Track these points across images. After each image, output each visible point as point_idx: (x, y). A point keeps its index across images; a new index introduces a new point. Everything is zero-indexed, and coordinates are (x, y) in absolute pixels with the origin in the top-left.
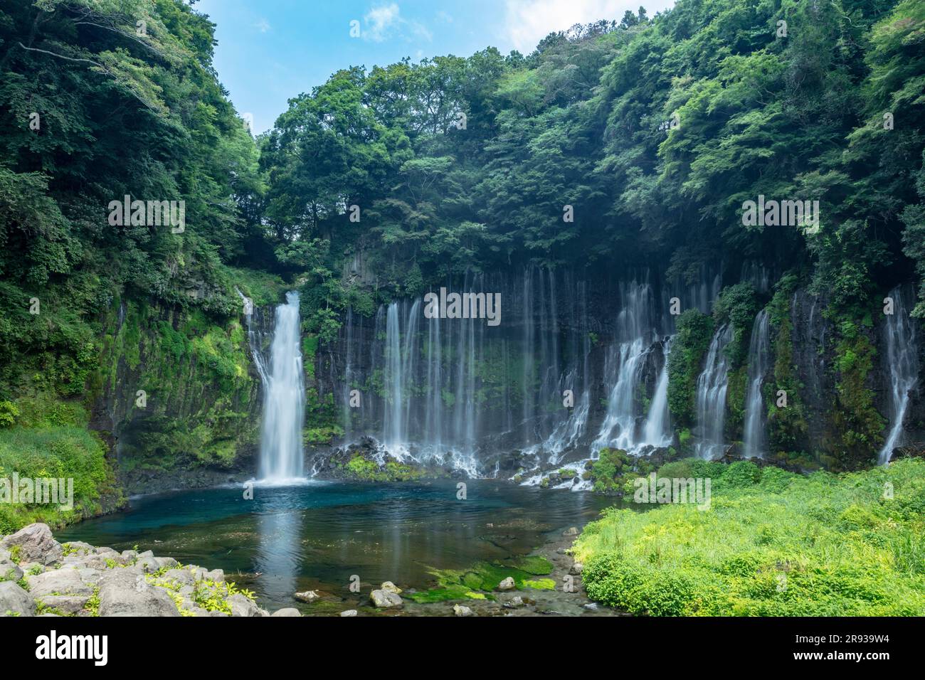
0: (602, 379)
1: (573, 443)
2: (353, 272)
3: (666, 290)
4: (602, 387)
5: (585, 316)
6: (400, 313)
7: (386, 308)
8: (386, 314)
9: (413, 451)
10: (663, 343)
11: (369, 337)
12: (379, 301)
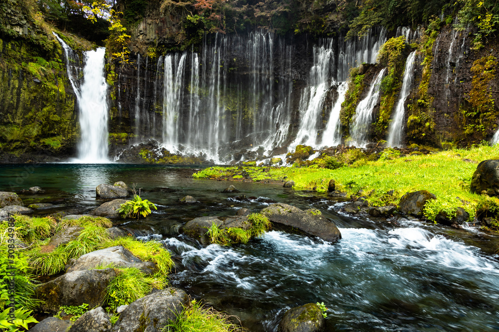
0: (298, 108)
1: (279, 145)
2: (141, 31)
3: (342, 53)
4: (298, 113)
5: (290, 69)
6: (173, 62)
7: (164, 58)
8: (164, 63)
9: (181, 148)
10: (337, 86)
11: (152, 76)
12: (159, 53)
